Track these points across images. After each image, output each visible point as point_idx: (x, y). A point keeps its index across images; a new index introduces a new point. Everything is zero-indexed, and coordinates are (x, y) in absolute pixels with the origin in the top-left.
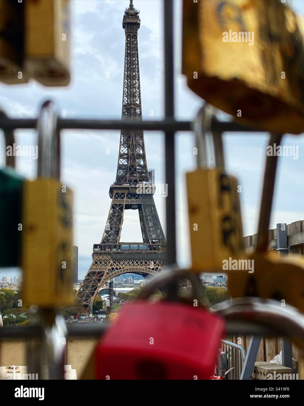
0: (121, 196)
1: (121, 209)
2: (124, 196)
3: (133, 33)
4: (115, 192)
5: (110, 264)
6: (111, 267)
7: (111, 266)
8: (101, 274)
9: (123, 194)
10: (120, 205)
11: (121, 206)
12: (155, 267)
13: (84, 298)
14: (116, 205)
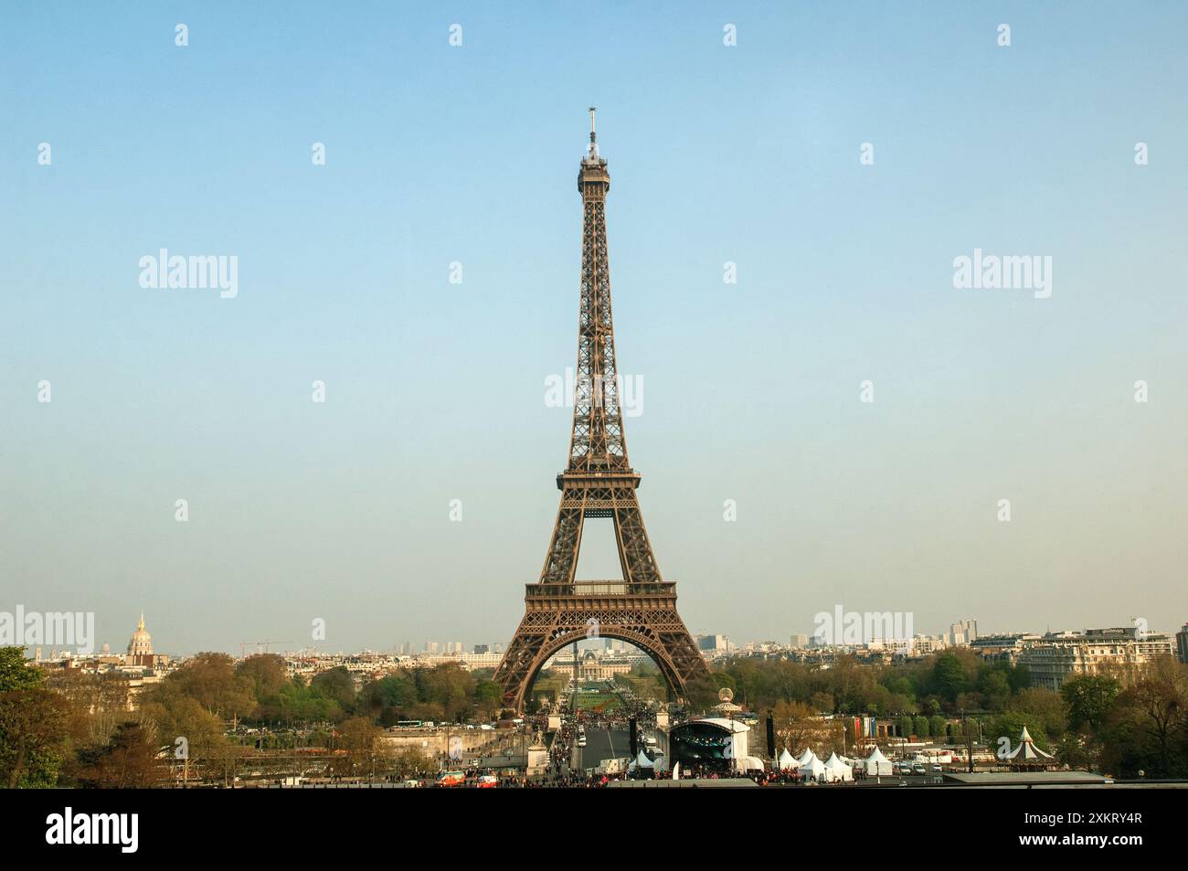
0: (577, 494)
1: (577, 518)
2: (583, 495)
3: (597, 199)
4: (567, 485)
5: (556, 621)
6: (558, 627)
7: (557, 624)
8: (538, 639)
9: (580, 490)
10: (574, 510)
11: (576, 513)
12: (639, 626)
13: (507, 684)
14: (568, 511)
